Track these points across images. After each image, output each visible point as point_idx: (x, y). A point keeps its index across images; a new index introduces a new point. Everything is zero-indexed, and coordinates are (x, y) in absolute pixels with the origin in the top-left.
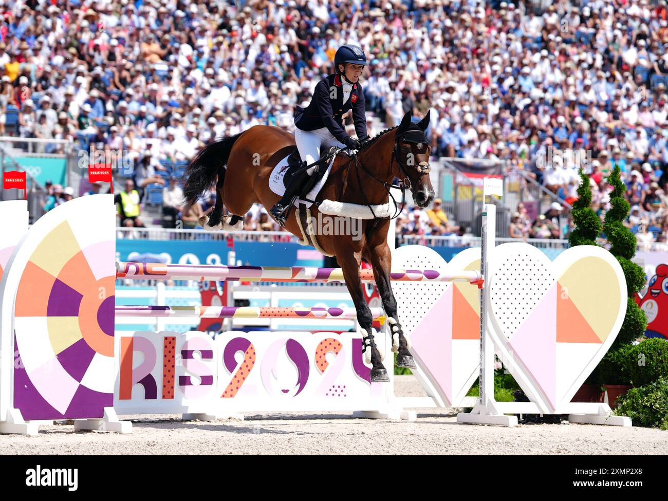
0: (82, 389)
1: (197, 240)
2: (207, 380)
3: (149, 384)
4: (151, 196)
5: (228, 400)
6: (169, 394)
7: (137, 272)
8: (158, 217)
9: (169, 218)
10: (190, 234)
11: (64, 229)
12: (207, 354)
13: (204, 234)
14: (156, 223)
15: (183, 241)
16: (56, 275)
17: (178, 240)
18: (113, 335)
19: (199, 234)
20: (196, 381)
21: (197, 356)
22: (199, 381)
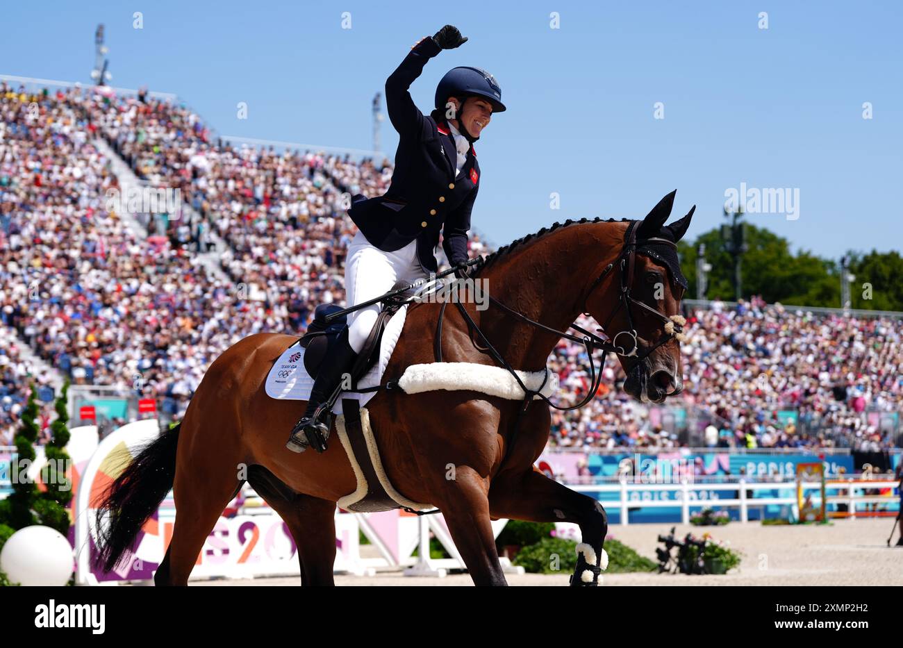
2: (226, 552)
5: (241, 565)
12: (226, 533)
18: (157, 520)
22: (220, 553)
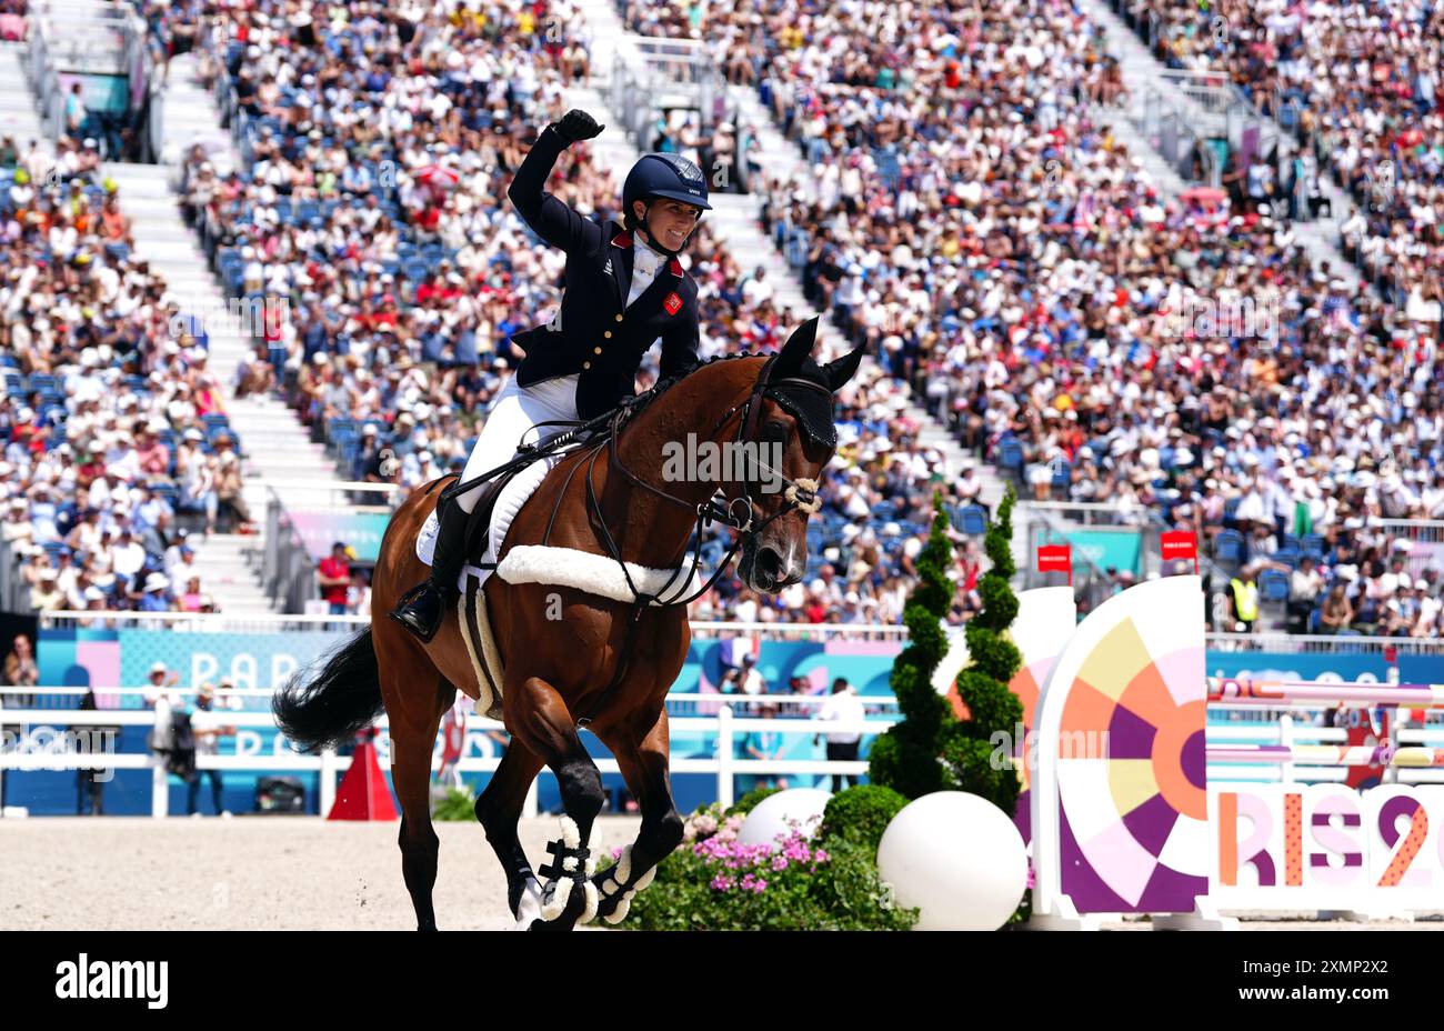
0: (1161, 870)
1: (1341, 652)
2: (1353, 860)
3: (1264, 864)
4: (1268, 587)
5: (1388, 890)
6: (1295, 878)
7: (1239, 693)
8: (1281, 618)
9: (1295, 620)
10: (1329, 644)
11: (1126, 632)
12: (1352, 820)
13: (1351, 645)
14: (1277, 627)
15: (1318, 653)
16: (1116, 695)
17: (1310, 653)
18: (1203, 787)
19: (1343, 644)
20: (1336, 861)
21: (1336, 822)
22: (1342, 861)
